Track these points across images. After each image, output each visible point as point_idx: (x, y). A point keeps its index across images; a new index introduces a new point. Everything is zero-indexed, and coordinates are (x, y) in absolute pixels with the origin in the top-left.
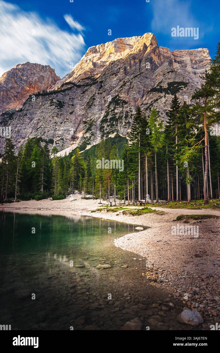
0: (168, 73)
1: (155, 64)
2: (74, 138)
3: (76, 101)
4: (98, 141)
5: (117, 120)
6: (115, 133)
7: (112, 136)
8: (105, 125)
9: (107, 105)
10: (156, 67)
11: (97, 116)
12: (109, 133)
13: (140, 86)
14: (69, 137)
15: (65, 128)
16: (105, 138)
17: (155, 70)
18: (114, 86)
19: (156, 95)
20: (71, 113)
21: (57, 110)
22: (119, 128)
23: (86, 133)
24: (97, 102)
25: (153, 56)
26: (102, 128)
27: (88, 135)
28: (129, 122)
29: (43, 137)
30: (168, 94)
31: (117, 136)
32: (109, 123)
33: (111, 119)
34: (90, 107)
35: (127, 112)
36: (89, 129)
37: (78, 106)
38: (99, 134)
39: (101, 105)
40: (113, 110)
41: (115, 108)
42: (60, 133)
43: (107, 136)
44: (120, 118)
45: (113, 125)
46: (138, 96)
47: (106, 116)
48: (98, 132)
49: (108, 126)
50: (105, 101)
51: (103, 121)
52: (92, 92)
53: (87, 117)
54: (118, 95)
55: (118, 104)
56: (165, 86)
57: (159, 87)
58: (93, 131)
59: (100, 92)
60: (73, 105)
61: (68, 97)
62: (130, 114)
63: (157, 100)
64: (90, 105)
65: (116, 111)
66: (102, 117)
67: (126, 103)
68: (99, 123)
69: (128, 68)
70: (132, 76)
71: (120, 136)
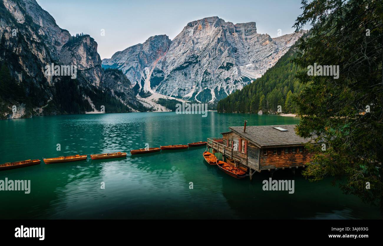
0: (227, 57)
1: (222, 51)
2: (192, 88)
3: (191, 72)
4: (201, 91)
5: (207, 82)
6: (207, 87)
7: (206, 88)
8: (203, 84)
9: (203, 74)
10: (223, 53)
11: (199, 79)
12: (204, 87)
13: (215, 64)
14: (190, 88)
15: (189, 85)
16: (203, 89)
17: (222, 54)
18: (205, 63)
19: (221, 70)
20: (190, 78)
21: (185, 77)
22: (207, 85)
23: (197, 87)
24: (199, 73)
25: (221, 47)
26: (202, 85)
27: (197, 88)
28: (211, 83)
29: (182, 88)
30: (226, 70)
31: (207, 89)
32: (204, 83)
33: (205, 81)
34: (197, 75)
35: (210, 78)
36: (197, 86)
37: (192, 74)
38: (201, 88)
39: (201, 74)
40: (205, 77)
41: (206, 76)
42: (187, 86)
43: (204, 89)
44: (208, 81)
45: (206, 84)
46: (214, 69)
47: (203, 80)
48: (201, 87)
49: (204, 84)
50: (202, 72)
51: (202, 82)
52: (196, 67)
53: (195, 80)
54: (207, 70)
55: (207, 74)
56: (225, 65)
57: (222, 66)
58: (199, 86)
59: (200, 67)
60: (190, 74)
61: (188, 71)
62: (211, 79)
63: (221, 72)
64: (196, 74)
65: (206, 78)
66: (201, 80)
67: (210, 74)
68: (200, 82)
69: (211, 53)
70: (212, 58)
71: (208, 89)
